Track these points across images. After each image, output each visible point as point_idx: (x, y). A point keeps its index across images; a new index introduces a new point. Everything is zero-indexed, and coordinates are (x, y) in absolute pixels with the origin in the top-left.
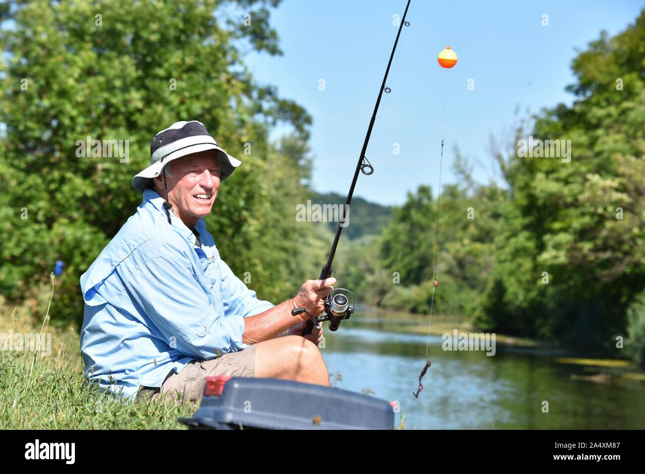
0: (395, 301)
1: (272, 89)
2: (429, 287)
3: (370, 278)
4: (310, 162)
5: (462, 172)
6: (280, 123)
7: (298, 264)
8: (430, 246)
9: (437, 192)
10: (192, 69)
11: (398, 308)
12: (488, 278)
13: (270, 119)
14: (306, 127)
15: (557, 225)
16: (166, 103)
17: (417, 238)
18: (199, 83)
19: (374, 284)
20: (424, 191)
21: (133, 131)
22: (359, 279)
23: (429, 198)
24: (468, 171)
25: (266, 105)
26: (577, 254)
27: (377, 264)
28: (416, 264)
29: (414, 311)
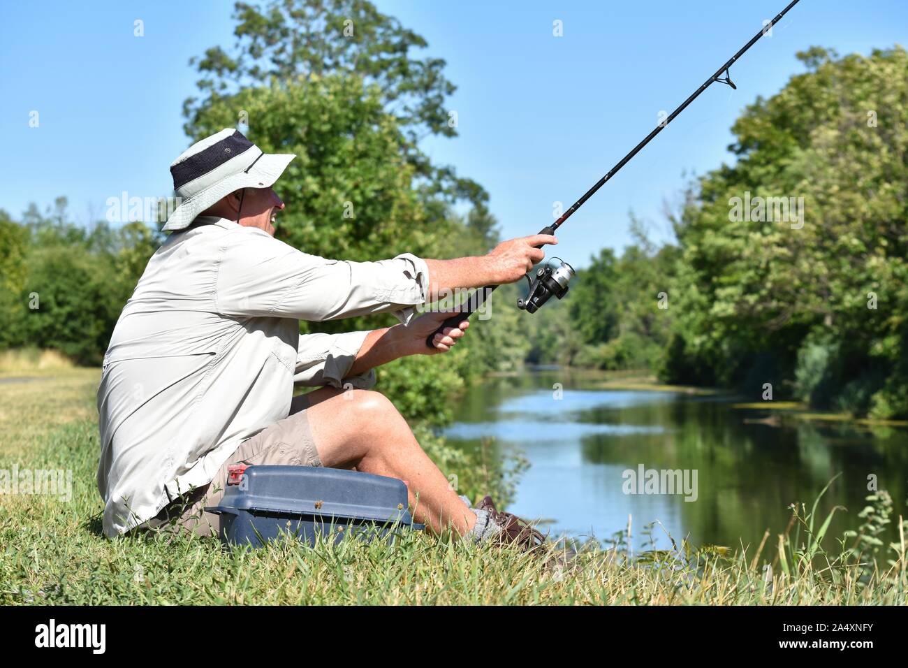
0: (586, 360)
1: (451, 169)
2: (616, 344)
3: (560, 340)
4: (497, 233)
5: (639, 235)
6: (459, 201)
7: (489, 331)
8: (615, 306)
9: (619, 254)
10: (364, 155)
11: (589, 366)
12: (669, 333)
13: (449, 198)
14: (484, 204)
15: (724, 279)
16: (341, 187)
17: (603, 299)
18: (371, 167)
19: (565, 345)
20: (607, 254)
21: (310, 216)
22: (552, 340)
23: (613, 260)
24: (644, 234)
25: (445, 184)
26: (746, 306)
27: (567, 327)
28: (603, 323)
29: (604, 368)
